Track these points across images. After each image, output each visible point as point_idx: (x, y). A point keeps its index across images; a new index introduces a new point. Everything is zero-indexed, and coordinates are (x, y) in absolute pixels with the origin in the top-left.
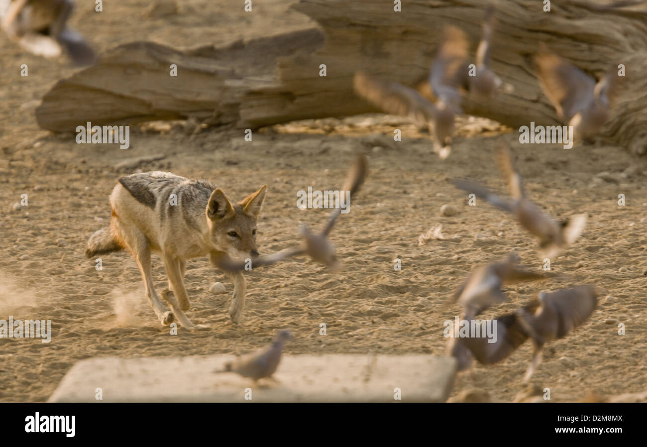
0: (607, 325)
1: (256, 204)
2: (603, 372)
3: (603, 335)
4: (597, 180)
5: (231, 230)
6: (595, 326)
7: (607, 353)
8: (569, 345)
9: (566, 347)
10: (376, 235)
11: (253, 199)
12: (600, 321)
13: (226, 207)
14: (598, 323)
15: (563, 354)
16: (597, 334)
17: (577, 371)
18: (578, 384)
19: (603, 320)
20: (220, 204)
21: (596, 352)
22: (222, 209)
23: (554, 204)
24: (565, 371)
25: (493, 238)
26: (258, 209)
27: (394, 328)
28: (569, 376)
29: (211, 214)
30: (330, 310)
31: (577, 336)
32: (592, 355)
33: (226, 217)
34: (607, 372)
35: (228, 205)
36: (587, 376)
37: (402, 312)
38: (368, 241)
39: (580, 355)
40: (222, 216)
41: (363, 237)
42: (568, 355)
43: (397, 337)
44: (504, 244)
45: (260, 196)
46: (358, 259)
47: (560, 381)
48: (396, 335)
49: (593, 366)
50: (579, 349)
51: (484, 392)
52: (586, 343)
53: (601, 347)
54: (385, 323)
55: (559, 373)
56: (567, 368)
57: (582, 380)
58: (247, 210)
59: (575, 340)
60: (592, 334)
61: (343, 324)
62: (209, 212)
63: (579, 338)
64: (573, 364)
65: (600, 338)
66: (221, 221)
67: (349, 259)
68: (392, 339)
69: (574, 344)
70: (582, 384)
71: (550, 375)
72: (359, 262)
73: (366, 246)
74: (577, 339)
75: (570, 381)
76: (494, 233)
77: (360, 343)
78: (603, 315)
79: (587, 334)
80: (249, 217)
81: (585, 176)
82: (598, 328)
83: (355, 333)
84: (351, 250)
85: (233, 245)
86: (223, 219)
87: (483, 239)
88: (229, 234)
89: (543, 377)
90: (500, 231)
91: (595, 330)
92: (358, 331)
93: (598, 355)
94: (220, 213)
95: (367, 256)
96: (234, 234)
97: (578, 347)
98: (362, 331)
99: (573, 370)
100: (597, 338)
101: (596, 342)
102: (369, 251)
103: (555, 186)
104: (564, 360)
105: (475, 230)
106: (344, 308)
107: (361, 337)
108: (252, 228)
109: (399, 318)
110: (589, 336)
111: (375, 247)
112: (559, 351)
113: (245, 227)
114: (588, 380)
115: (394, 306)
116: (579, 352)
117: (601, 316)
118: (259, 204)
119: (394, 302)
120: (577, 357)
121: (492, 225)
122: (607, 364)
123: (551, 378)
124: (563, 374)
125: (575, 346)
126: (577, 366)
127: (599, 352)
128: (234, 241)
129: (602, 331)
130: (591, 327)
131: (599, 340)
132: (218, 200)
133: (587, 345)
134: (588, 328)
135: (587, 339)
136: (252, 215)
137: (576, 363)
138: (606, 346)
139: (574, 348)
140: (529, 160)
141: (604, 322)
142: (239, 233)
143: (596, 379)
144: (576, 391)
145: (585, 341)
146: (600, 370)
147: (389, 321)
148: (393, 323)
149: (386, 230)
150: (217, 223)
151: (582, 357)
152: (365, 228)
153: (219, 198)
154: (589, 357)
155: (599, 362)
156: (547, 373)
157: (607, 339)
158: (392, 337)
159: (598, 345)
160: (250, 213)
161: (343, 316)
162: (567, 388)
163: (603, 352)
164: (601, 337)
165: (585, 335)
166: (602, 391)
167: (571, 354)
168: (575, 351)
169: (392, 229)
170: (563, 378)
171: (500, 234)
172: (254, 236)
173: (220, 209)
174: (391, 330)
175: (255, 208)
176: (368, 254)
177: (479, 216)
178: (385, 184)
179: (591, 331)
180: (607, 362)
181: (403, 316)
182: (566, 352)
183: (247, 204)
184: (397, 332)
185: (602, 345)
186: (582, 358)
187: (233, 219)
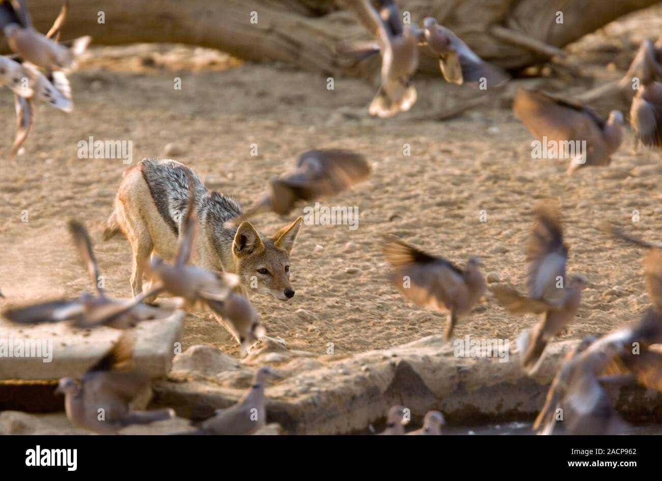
0: (349, 275)
1: (288, 238)
2: (344, 326)
3: (343, 286)
4: (336, 116)
5: (260, 267)
6: (334, 275)
7: (348, 305)
8: (307, 296)
9: (303, 299)
10: (96, 177)
11: (286, 233)
12: (341, 270)
13: (255, 242)
14: (339, 273)
15: (300, 306)
16: (338, 285)
17: (315, 325)
18: (317, 339)
19: (344, 269)
20: (248, 239)
21: (336, 305)
22: (249, 244)
23: (289, 143)
24: (303, 325)
25: (223, 180)
26: (291, 244)
27: (116, 277)
28: (307, 330)
29: (238, 250)
30: (47, 258)
31: (315, 287)
32: (333, 307)
33: (255, 252)
34: (349, 326)
35: (257, 239)
36: (326, 330)
37: (124, 260)
38: (88, 184)
39: (319, 308)
40: (250, 252)
41: (82, 179)
42: (305, 307)
43: (119, 288)
44: (235, 186)
45: (294, 229)
46: (77, 202)
47: (297, 335)
48: (118, 285)
49: (334, 320)
50: (317, 301)
51: (214, 347)
52: (325, 294)
53: (342, 298)
54: (106, 272)
55: (296, 327)
56: (304, 321)
57: (321, 335)
58: (278, 245)
59: (313, 291)
60: (332, 284)
61: (61, 273)
62: (236, 247)
63: (318, 289)
64: (311, 317)
65: (341, 289)
66: (249, 257)
67: (67, 203)
68: (114, 289)
69: (312, 295)
70: (321, 339)
71: (286, 329)
72: (77, 206)
73: (84, 189)
74: (316, 290)
75: (308, 335)
76: (223, 174)
77: (79, 294)
78: (344, 263)
79: (326, 284)
80: (281, 252)
81: (322, 111)
82: (339, 278)
83: (74, 283)
84: (69, 193)
85: (264, 284)
86: (252, 254)
87: (212, 181)
88: (259, 271)
89: (278, 331)
90: (230, 172)
91: (336, 280)
92: (77, 281)
93: (340, 308)
94: (248, 249)
95: (86, 200)
96: (264, 271)
97: (316, 298)
98: (82, 281)
99: (311, 323)
100: (338, 289)
101: (336, 294)
102: (89, 194)
103: (290, 123)
104: (301, 312)
105: (203, 171)
106: (61, 256)
107: (80, 287)
108: (285, 264)
109: (121, 267)
110: (328, 287)
111: (94, 190)
112: (295, 303)
113: (277, 263)
114: (329, 335)
115: (115, 254)
116: (318, 304)
117: (342, 265)
118: (293, 238)
119: (116, 250)
120: (315, 310)
121: (221, 166)
122: (349, 317)
123: (287, 332)
124: (299, 328)
125: (313, 297)
126: (316, 320)
127: (340, 305)
128: (265, 280)
129: (343, 281)
130: (331, 277)
131: (339, 291)
132: (246, 234)
133: (326, 296)
134: (327, 278)
135: (326, 290)
136: (285, 250)
137: (315, 315)
138: (347, 298)
139: (313, 299)
140: (262, 95)
141: (346, 271)
142: (270, 270)
143: (337, 334)
144: (315, 347)
145: (324, 292)
146: (341, 323)
147: (110, 270)
148: (114, 273)
149: (107, 171)
150: (245, 260)
151: (321, 309)
152: (84, 170)
153: (246, 232)
154: (329, 309)
155: (340, 315)
156: (282, 327)
157: (349, 290)
158: (114, 288)
159: (338, 296)
160: (282, 248)
161: (61, 264)
162: (304, 343)
163: (344, 304)
164: (341, 287)
165: (324, 286)
166: (344, 347)
167: (309, 306)
168: (313, 303)
169: (113, 170)
170: (301, 332)
171: (230, 175)
172: (287, 273)
173: (248, 244)
174: (112, 280)
175: (289, 243)
176: (88, 197)
177: (207, 155)
178: (105, 121)
179: (330, 281)
180: (349, 315)
181: (125, 265)
182: (303, 304)
183: (279, 239)
184: (118, 282)
185: (343, 297)
186: (321, 311)
187: (263, 255)
